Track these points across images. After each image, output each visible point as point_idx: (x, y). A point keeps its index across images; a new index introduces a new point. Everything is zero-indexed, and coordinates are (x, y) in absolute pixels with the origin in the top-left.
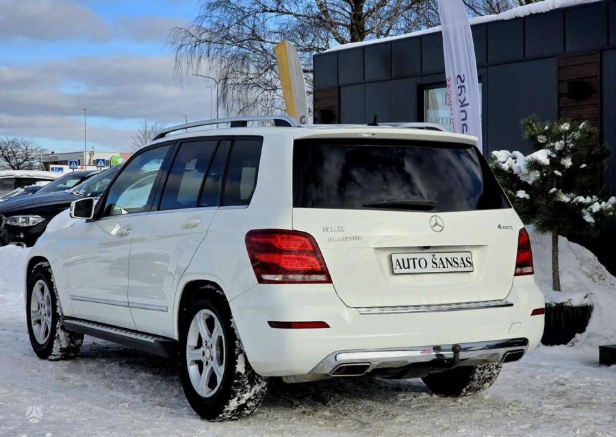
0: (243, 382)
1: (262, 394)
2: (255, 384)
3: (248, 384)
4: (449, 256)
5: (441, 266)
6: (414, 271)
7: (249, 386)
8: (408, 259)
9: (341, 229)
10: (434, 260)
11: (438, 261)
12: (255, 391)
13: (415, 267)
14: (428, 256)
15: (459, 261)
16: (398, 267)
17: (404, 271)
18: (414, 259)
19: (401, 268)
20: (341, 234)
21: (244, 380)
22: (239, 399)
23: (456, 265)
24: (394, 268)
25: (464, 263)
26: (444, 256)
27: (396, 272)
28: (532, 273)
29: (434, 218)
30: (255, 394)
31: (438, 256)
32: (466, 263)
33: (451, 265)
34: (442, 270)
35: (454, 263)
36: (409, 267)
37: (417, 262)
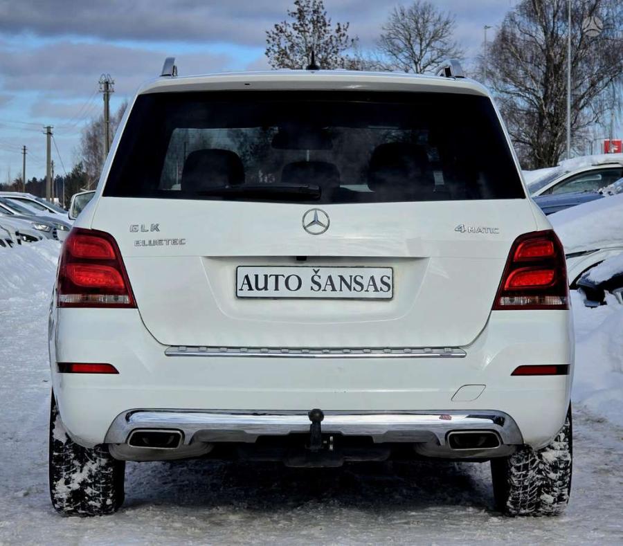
0: (67, 456)
1: (104, 476)
2: (87, 460)
3: (74, 459)
4: (347, 273)
5: (329, 288)
6: (276, 294)
7: (76, 463)
8: (266, 276)
9: (155, 228)
10: (316, 279)
11: (323, 281)
12: (90, 471)
13: (277, 289)
14: (306, 273)
15: (365, 282)
16: (246, 287)
17: (255, 293)
18: (277, 277)
19: (251, 289)
20: (154, 236)
21: (67, 453)
22: (67, 482)
23: (358, 288)
24: (239, 287)
25: (374, 285)
26: (335, 273)
27: (240, 294)
28: (564, 307)
29: (313, 212)
30: (90, 476)
31: (324, 273)
32: (379, 284)
33: (349, 287)
34: (329, 294)
35: (354, 285)
36: (266, 288)
37: (282, 281)
